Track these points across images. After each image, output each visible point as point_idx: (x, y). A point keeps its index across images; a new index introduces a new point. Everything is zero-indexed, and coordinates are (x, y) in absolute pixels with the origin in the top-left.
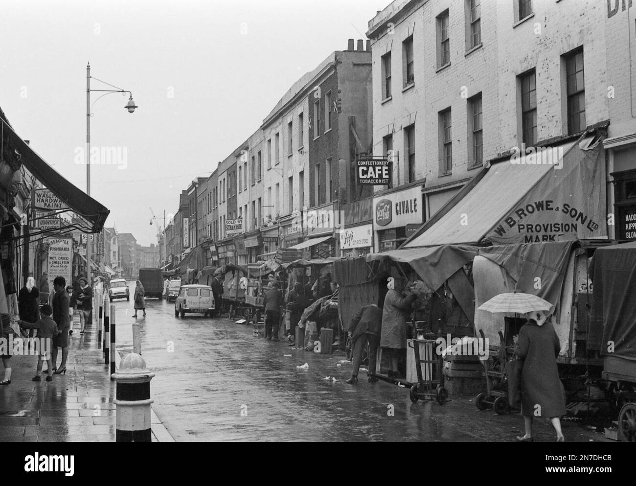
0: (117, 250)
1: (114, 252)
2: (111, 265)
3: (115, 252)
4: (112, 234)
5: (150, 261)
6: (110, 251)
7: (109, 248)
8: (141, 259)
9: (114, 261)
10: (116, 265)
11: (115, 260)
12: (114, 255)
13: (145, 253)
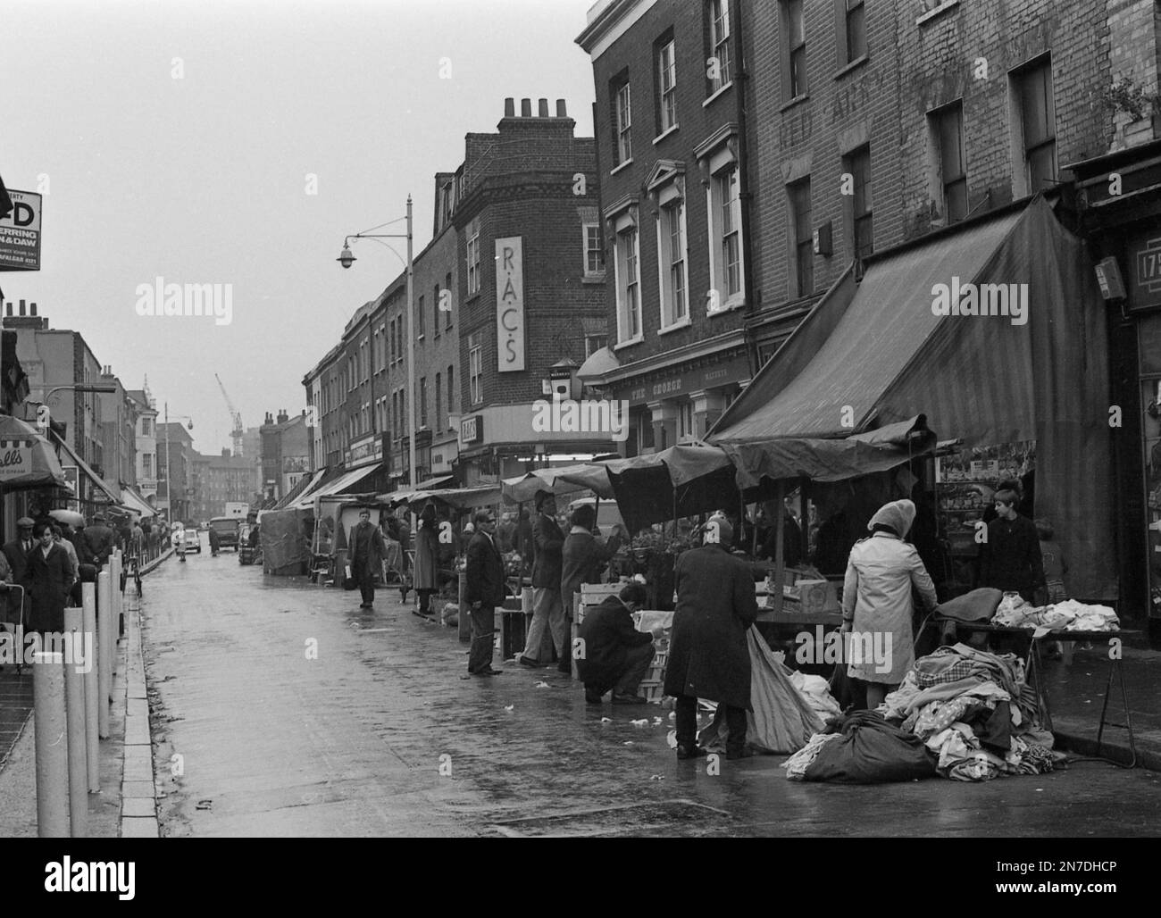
0: (153, 451)
1: (147, 456)
2: (138, 490)
3: (150, 455)
4: (138, 408)
5: (223, 486)
6: (136, 451)
7: (133, 444)
8: (203, 482)
9: (146, 481)
10: (153, 492)
11: (148, 476)
12: (147, 465)
13: (210, 468)
